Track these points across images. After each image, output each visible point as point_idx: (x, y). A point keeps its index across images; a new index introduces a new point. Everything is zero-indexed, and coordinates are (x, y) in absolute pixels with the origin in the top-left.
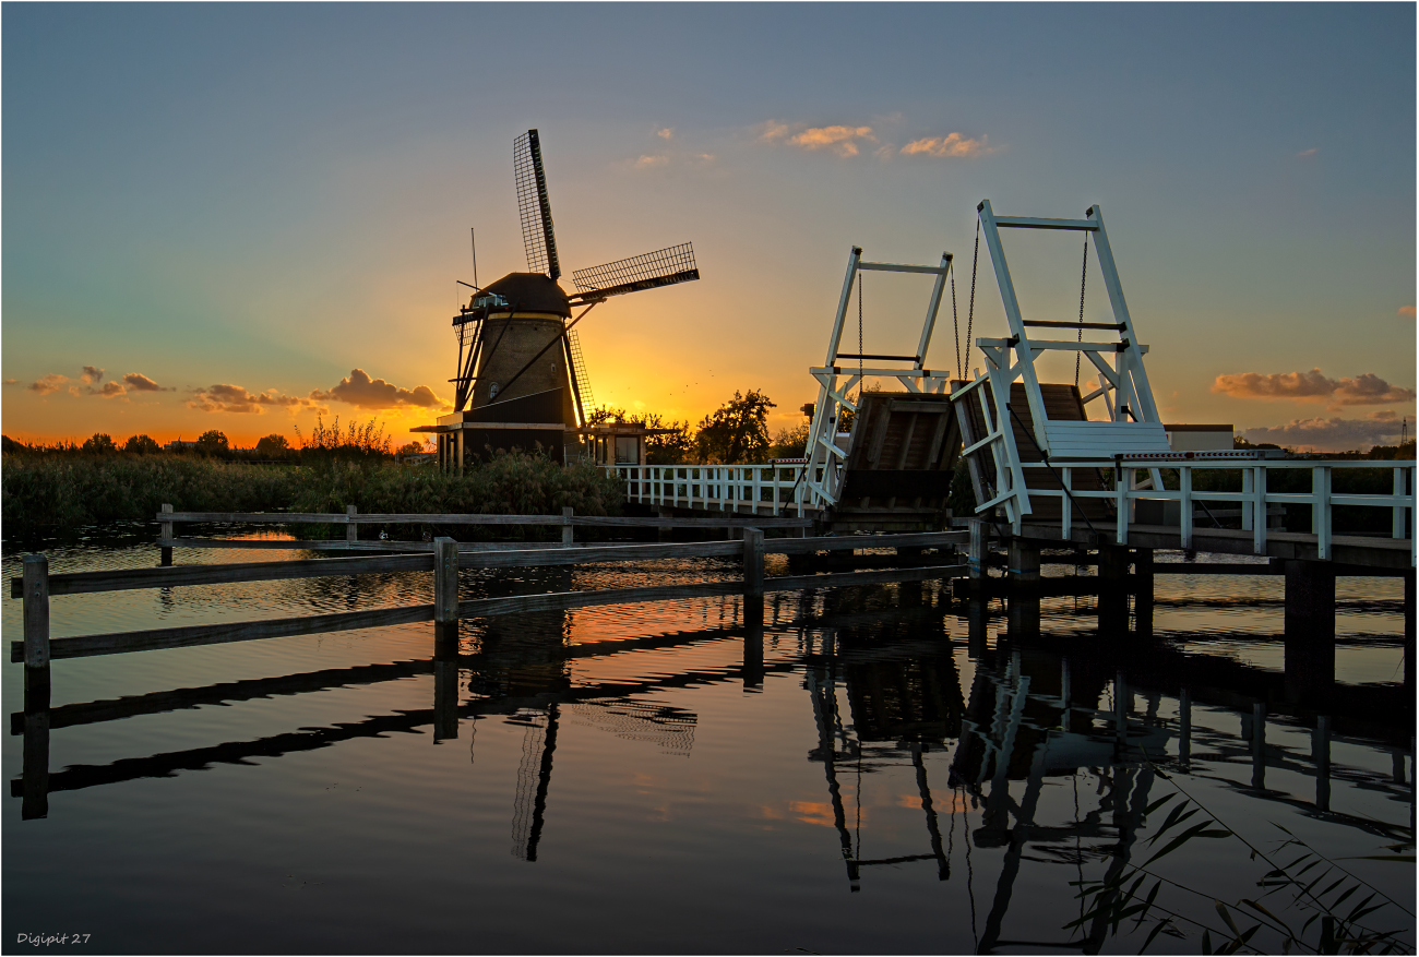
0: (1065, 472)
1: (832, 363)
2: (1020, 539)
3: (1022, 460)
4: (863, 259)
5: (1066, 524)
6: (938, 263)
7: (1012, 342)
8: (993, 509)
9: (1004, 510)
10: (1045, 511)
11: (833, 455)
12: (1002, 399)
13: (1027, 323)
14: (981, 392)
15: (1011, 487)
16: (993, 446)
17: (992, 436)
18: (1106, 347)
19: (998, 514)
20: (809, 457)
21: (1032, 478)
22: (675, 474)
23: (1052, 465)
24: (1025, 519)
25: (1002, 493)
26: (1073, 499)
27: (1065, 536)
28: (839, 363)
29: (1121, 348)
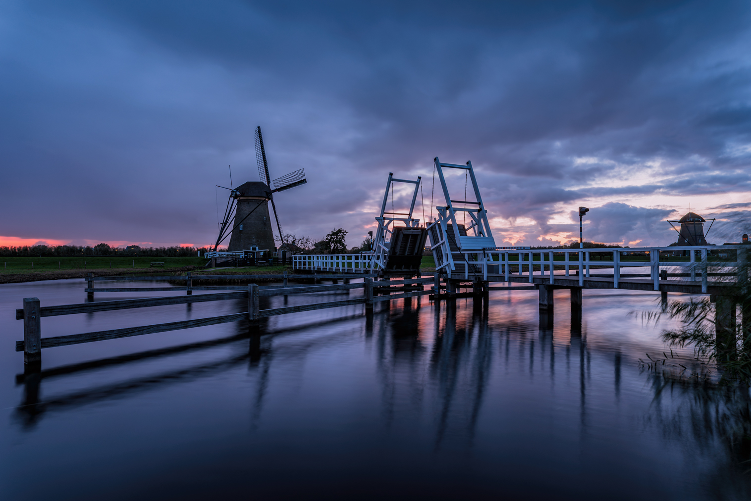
0: (466, 255)
1: (383, 216)
2: (451, 280)
3: (451, 251)
4: (394, 177)
5: (467, 274)
6: (416, 180)
7: (447, 208)
8: (441, 269)
9: (445, 269)
10: (460, 269)
11: (384, 250)
12: (444, 229)
13: (452, 201)
14: (437, 226)
15: (448, 261)
16: (441, 246)
17: (441, 242)
18: (475, 211)
19: (444, 270)
20: (375, 251)
21: (455, 257)
22: (307, 258)
23: (462, 252)
24: (453, 272)
25: (445, 263)
26: (469, 265)
27: (466, 278)
28: (385, 215)
29: (479, 211)
